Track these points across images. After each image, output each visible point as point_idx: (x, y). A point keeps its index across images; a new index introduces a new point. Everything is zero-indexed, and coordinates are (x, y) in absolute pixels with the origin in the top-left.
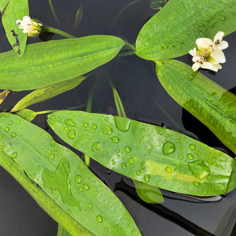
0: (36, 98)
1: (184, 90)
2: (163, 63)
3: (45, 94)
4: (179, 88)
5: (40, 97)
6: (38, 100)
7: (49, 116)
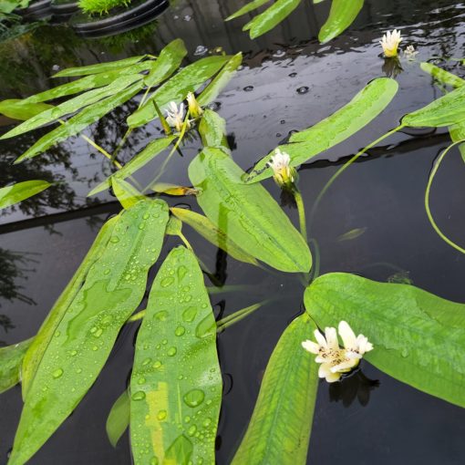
0: (201, 224)
1: (283, 367)
2: (308, 322)
3: (210, 231)
4: (284, 360)
5: (204, 228)
6: (199, 229)
7: (181, 247)
